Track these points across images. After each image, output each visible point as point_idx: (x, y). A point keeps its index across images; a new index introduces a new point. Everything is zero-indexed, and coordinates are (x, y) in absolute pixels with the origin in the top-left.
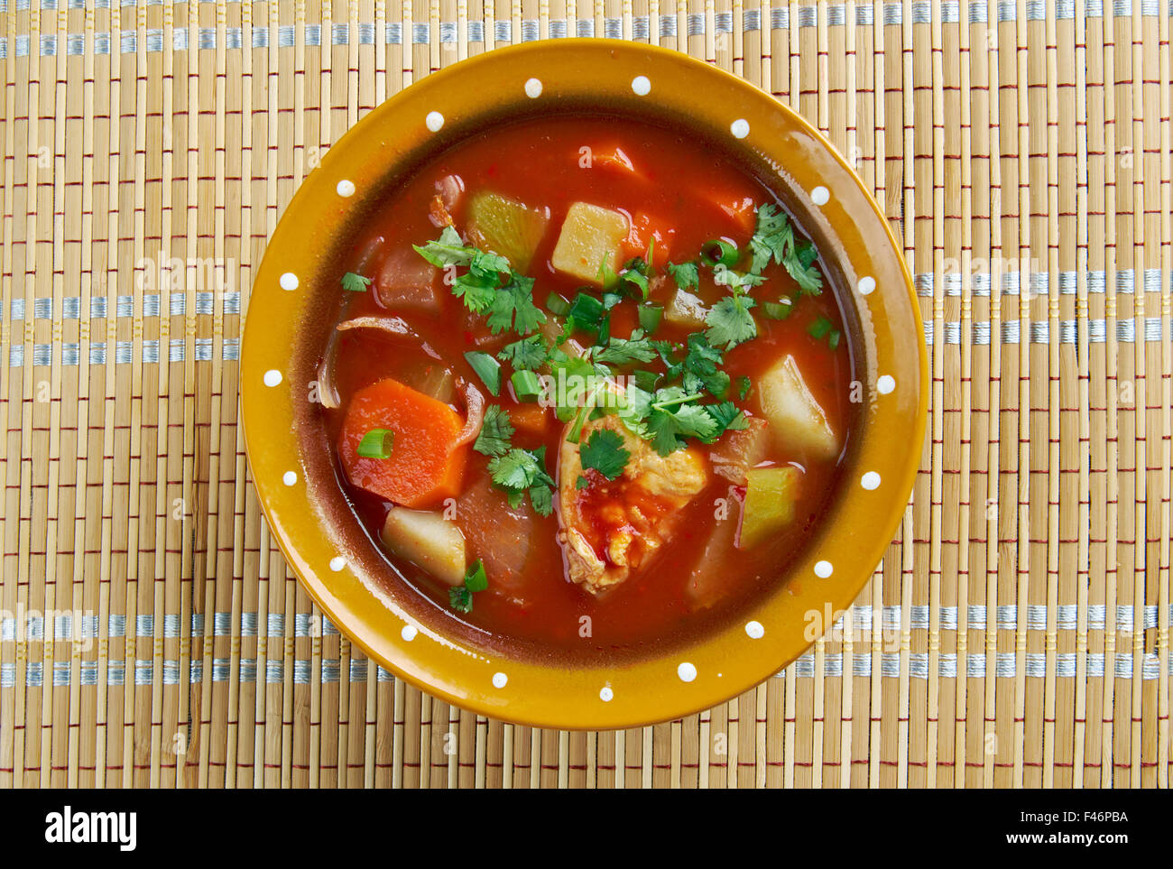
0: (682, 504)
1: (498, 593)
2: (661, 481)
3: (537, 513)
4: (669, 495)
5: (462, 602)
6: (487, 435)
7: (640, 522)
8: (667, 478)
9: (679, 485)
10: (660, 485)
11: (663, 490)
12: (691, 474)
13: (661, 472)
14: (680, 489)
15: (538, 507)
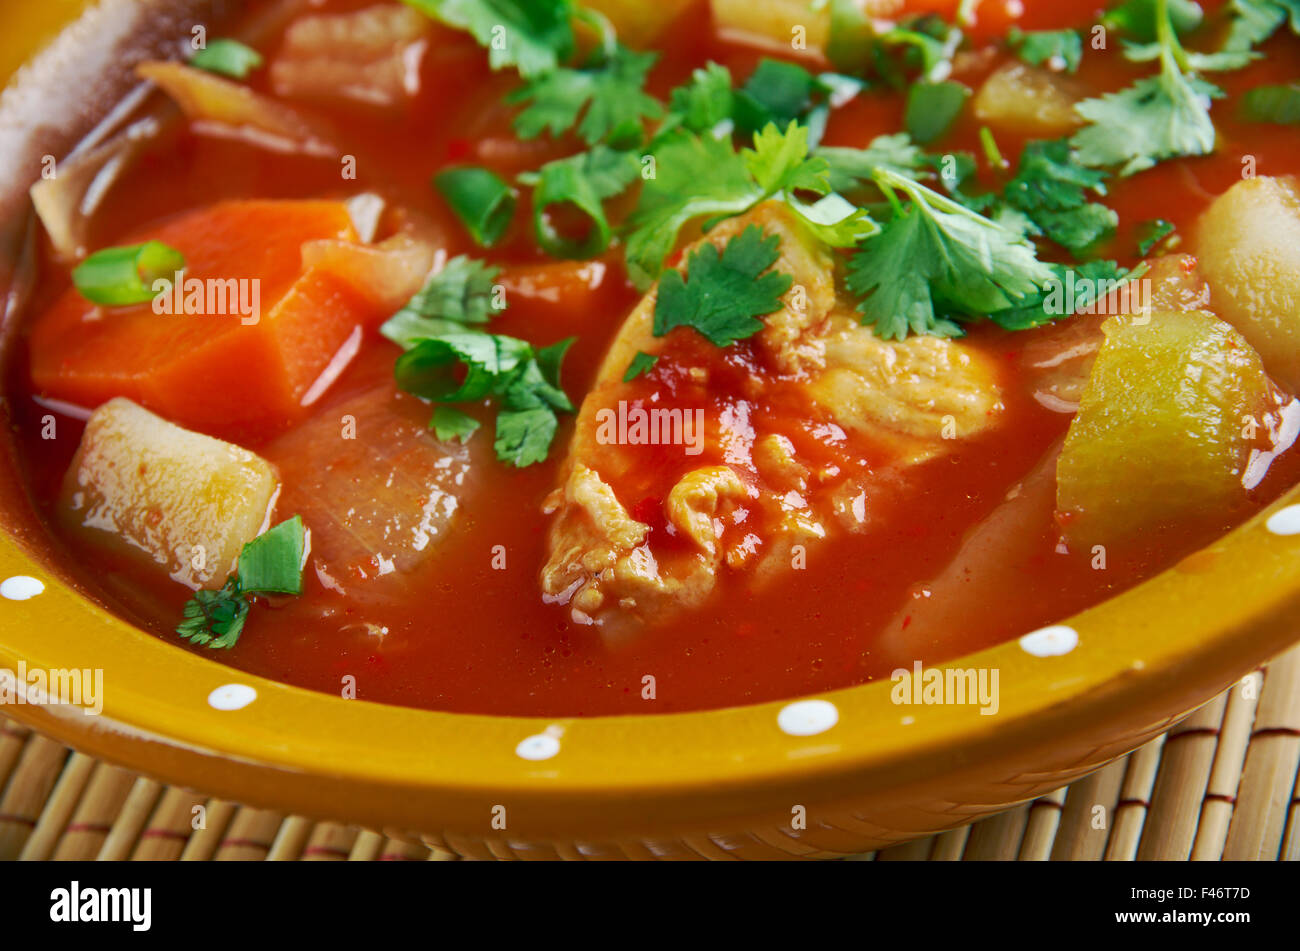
0: (918, 457)
1: (326, 614)
2: (867, 389)
3: (503, 462)
4: (885, 435)
5: (213, 627)
6: (430, 311)
7: (783, 471)
8: (887, 386)
9: (914, 405)
10: (862, 401)
11: (870, 418)
12: (958, 387)
13: (873, 370)
14: (918, 416)
15: (509, 448)
